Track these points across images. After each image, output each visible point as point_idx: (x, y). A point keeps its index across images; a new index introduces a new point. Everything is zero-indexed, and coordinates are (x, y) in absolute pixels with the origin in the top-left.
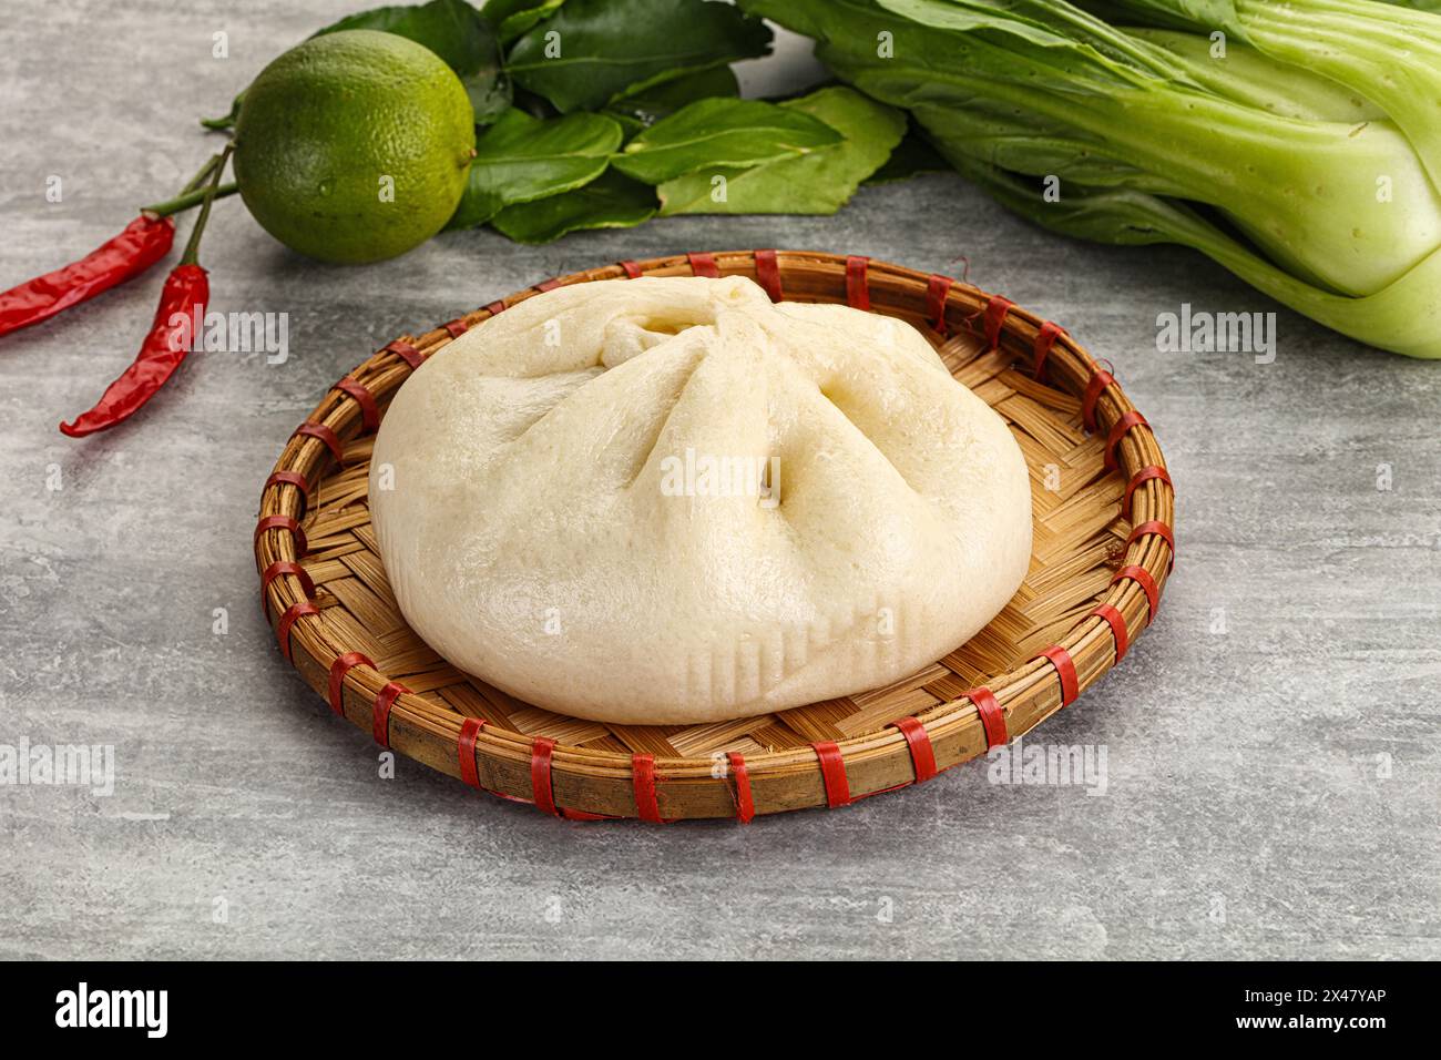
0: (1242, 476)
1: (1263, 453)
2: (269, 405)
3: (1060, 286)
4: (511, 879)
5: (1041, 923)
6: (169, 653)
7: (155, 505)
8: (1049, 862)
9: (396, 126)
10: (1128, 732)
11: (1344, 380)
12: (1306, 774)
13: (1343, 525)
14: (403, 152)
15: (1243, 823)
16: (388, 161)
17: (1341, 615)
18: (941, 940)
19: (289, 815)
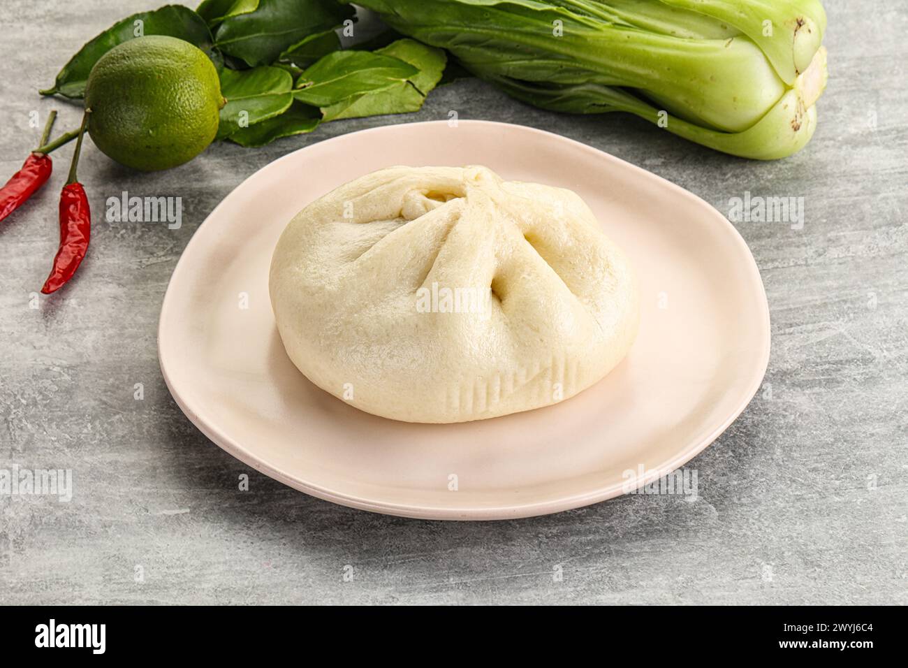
2: (144, 261)
4: (392, 523)
7: (106, 328)
9: (188, 92)
11: (727, 177)
12: (783, 404)
14: (194, 106)
15: (761, 437)
16: (188, 113)
18: (633, 525)
19: (255, 502)
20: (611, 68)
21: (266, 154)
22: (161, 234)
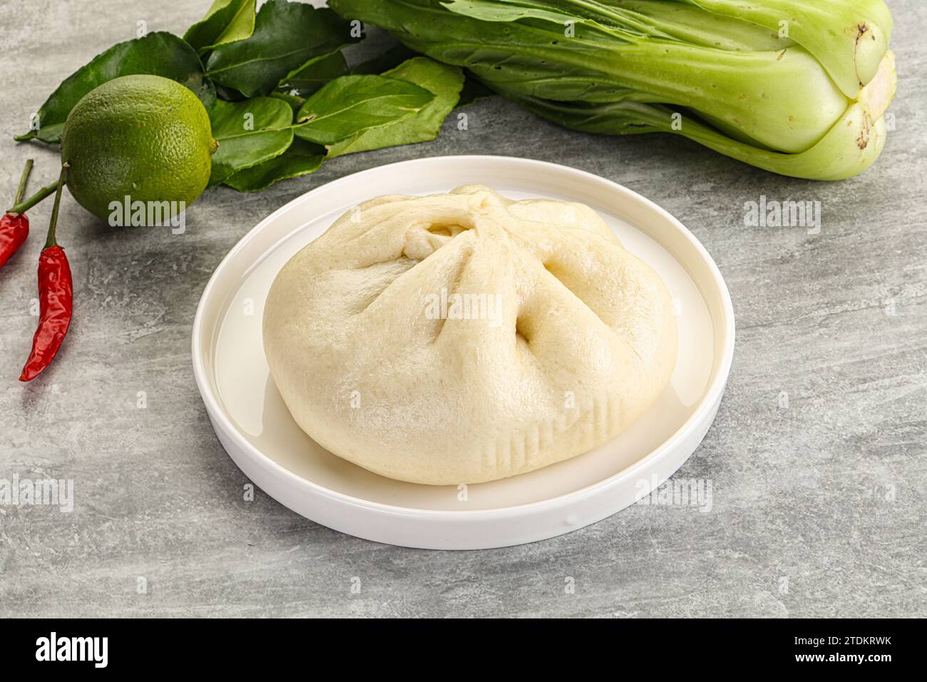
0: (749, 279)
1: (755, 261)
2: (133, 333)
3: (592, 166)
5: (744, 607)
6: (143, 519)
7: (92, 417)
8: (733, 565)
9: (175, 139)
10: (745, 467)
12: (859, 476)
13: (821, 300)
14: (182, 154)
15: (835, 517)
16: (175, 163)
17: (842, 362)
20: (649, 85)
21: (266, 199)
22: (151, 300)
